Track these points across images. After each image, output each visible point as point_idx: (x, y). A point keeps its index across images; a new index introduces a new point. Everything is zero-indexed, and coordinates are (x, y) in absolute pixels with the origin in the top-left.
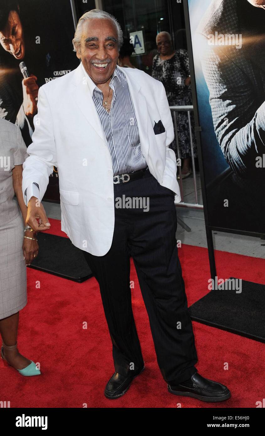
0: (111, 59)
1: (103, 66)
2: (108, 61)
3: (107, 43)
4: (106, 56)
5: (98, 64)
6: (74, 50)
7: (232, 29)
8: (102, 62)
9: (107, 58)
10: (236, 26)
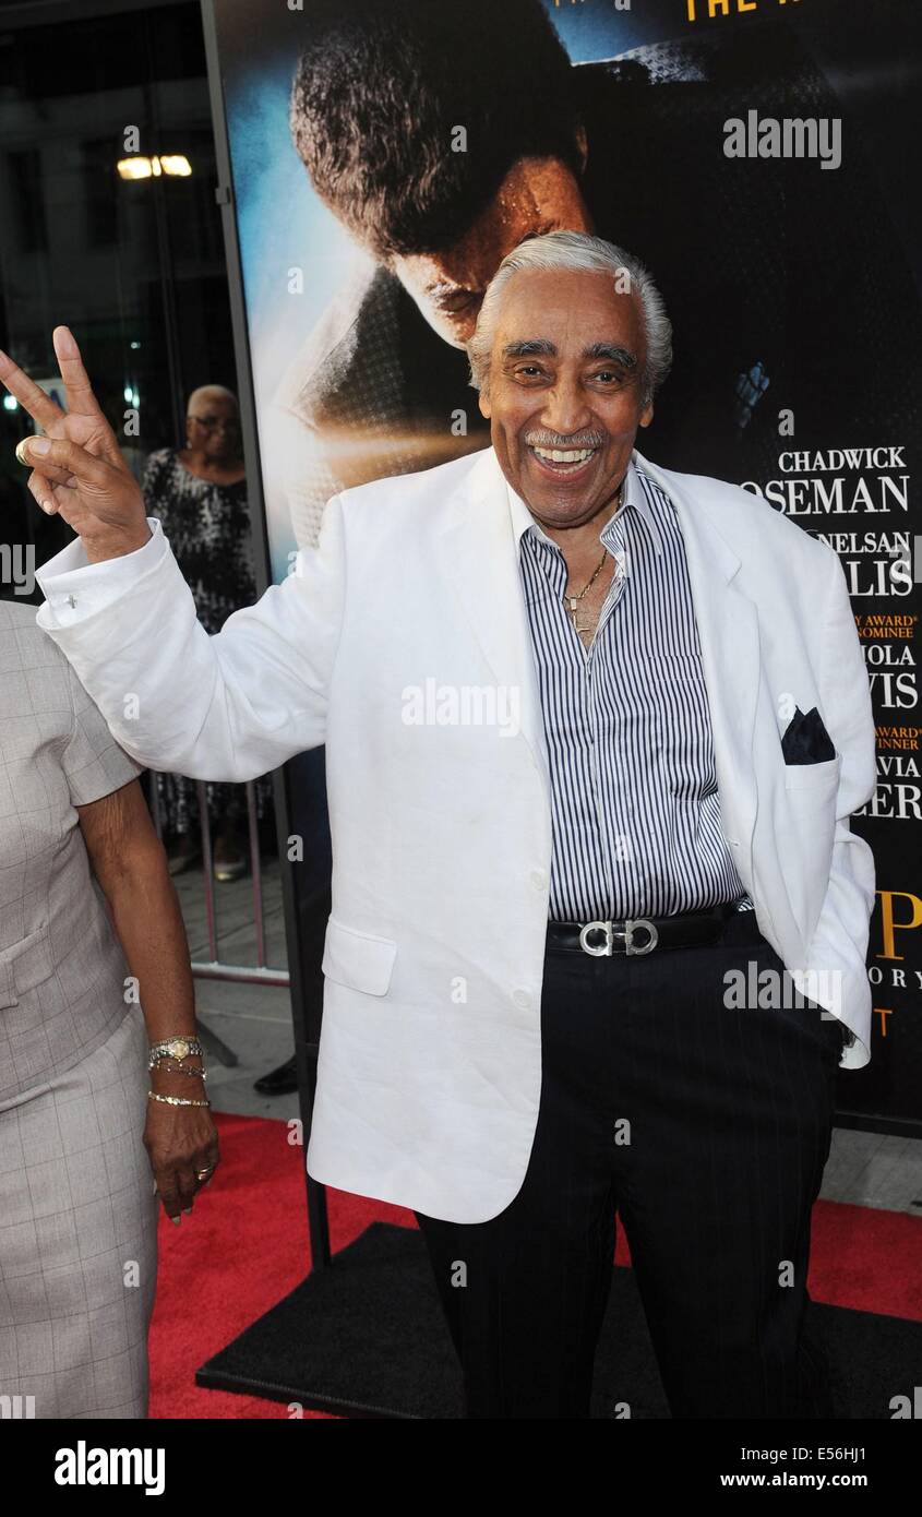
0: (605, 432)
1: (569, 457)
2: (592, 439)
3: (592, 368)
4: (584, 420)
5: (550, 448)
6: (473, 383)
7: (386, 407)
8: (567, 440)
9: (589, 425)
10: (399, 397)
